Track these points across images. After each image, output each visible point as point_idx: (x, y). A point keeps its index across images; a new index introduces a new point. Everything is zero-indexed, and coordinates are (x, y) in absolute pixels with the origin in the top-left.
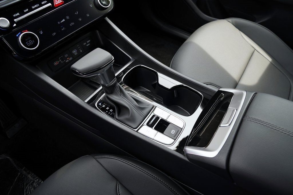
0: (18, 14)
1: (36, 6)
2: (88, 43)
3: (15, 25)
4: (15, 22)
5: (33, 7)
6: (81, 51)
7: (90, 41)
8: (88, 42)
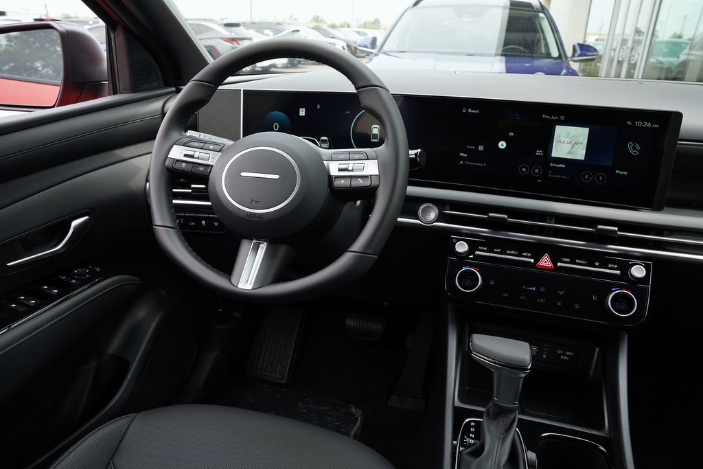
0: (485, 249)
1: (513, 252)
2: (567, 356)
3: (472, 256)
4: (474, 254)
5: (508, 252)
6: (545, 356)
7: (572, 354)
8: (568, 353)
